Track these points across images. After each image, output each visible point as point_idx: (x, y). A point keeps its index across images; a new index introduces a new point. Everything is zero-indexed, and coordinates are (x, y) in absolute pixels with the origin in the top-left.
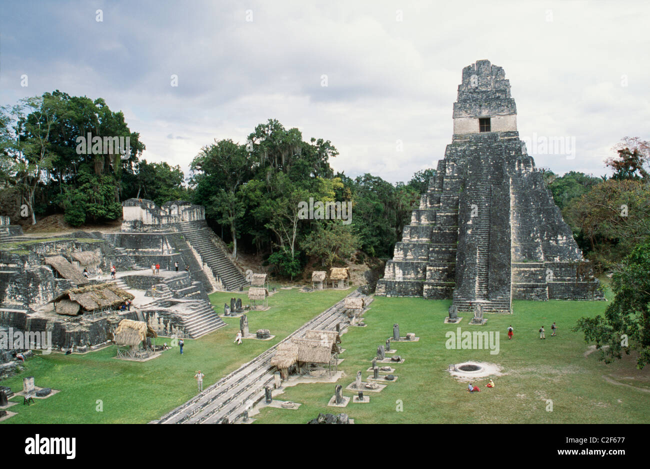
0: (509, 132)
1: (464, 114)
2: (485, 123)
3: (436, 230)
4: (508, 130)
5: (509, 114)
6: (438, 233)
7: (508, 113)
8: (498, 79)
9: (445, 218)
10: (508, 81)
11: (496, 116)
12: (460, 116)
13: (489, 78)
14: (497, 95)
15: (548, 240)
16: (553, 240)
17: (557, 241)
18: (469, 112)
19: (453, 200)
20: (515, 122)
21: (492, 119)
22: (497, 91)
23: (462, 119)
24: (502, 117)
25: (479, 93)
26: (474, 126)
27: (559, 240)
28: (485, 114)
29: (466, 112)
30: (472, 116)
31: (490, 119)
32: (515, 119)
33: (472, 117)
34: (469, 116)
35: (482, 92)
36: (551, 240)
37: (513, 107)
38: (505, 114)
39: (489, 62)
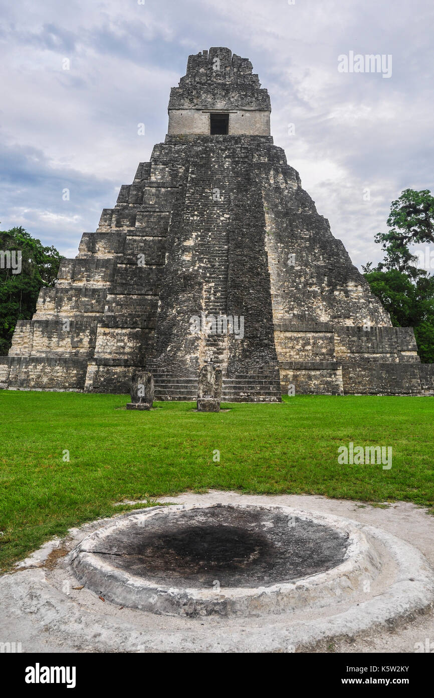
0: (257, 136)
1: (187, 104)
3: (122, 263)
4: (256, 133)
5: (260, 110)
6: (126, 269)
7: (257, 108)
8: (242, 73)
9: (142, 244)
10: (257, 76)
11: (238, 112)
12: (181, 107)
15: (332, 291)
16: (341, 290)
17: (347, 293)
18: (195, 101)
19: (160, 218)
20: (268, 123)
21: (232, 116)
23: (184, 112)
24: (248, 114)
26: (201, 124)
27: (350, 291)
28: (220, 105)
29: (191, 101)
30: (200, 107)
31: (228, 115)
32: (268, 118)
33: (200, 110)
34: (193, 108)
36: (337, 290)
37: (265, 101)
38: (252, 109)
39: (229, 51)
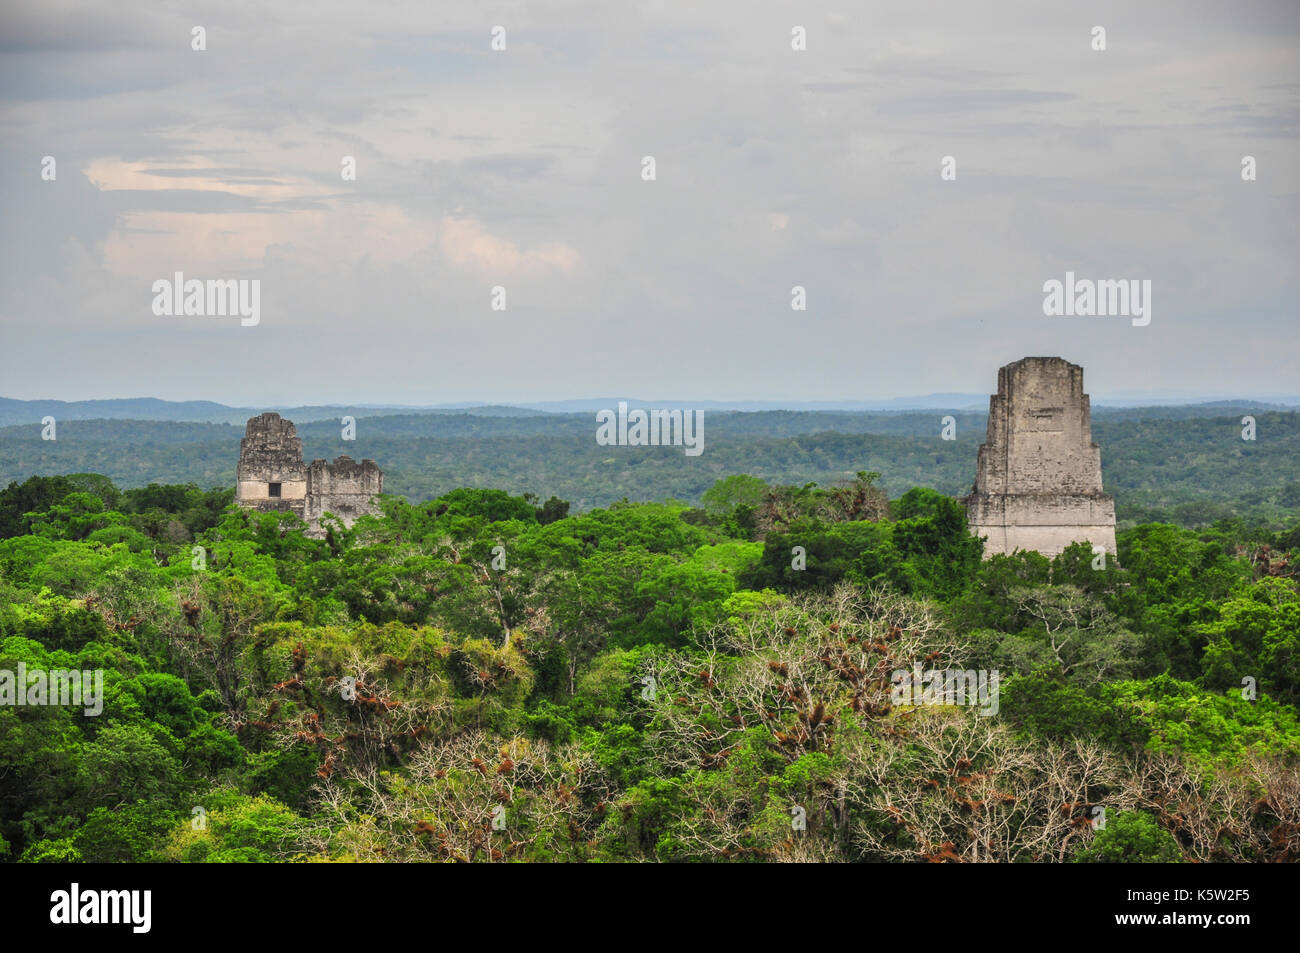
0: (301, 500)
1: (253, 477)
2: (275, 489)
4: (300, 498)
5: (302, 481)
7: (300, 479)
8: (289, 437)
10: (299, 439)
11: (288, 482)
13: (278, 435)
14: (288, 456)
21: (283, 485)
22: (288, 451)
24: (294, 484)
25: (267, 453)
26: (263, 491)
28: (276, 478)
29: (256, 475)
30: (261, 479)
31: (280, 484)
33: (262, 481)
34: (258, 479)
35: (271, 451)
38: (297, 480)
39: (279, 416)
